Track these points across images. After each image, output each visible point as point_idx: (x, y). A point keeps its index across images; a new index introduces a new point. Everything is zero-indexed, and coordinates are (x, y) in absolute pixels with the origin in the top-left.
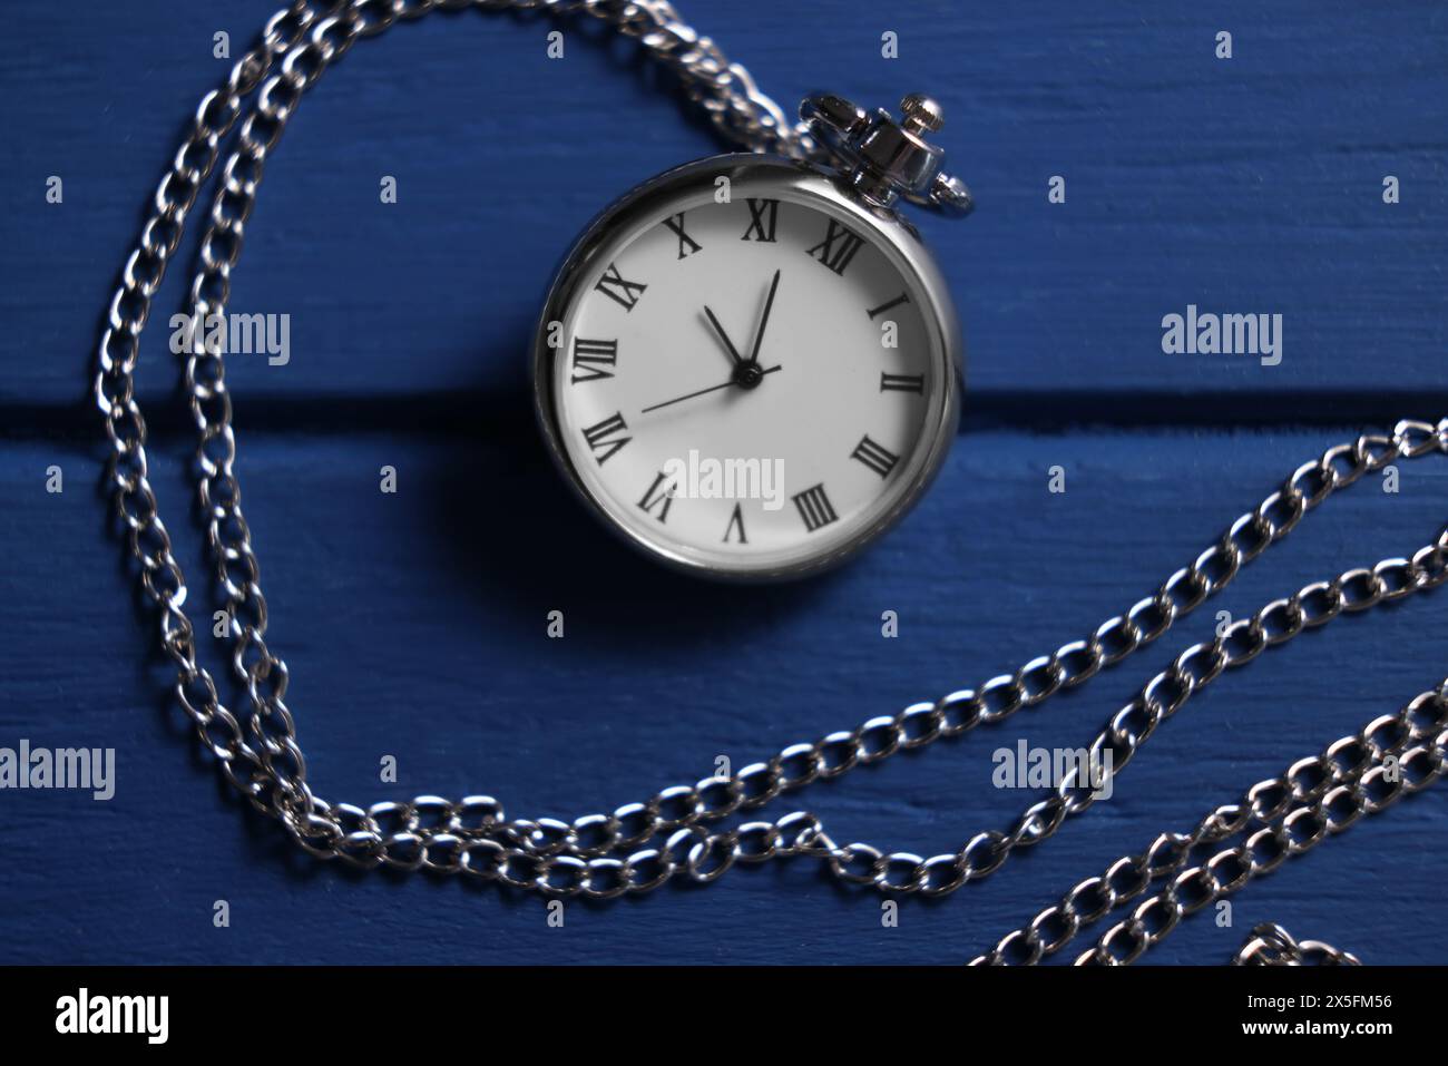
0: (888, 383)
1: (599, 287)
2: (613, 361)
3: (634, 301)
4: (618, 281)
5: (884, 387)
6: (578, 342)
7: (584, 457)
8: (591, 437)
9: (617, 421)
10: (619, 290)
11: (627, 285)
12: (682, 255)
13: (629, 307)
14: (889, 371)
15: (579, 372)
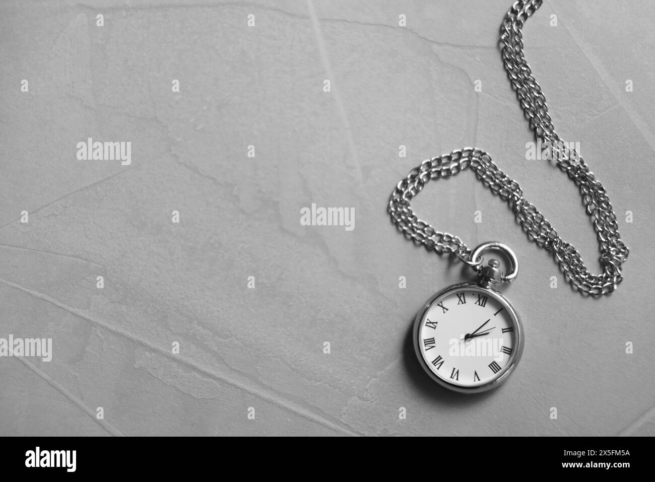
0: (504, 331)
1: (426, 325)
2: (434, 343)
3: (436, 326)
4: (430, 323)
5: (503, 332)
6: (424, 340)
7: (434, 368)
8: (434, 363)
9: (439, 358)
10: (431, 325)
11: (433, 323)
12: (444, 312)
13: (435, 328)
14: (504, 328)
15: (427, 348)
